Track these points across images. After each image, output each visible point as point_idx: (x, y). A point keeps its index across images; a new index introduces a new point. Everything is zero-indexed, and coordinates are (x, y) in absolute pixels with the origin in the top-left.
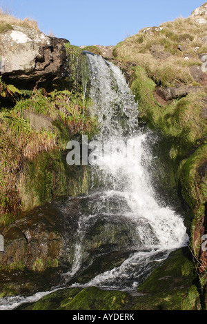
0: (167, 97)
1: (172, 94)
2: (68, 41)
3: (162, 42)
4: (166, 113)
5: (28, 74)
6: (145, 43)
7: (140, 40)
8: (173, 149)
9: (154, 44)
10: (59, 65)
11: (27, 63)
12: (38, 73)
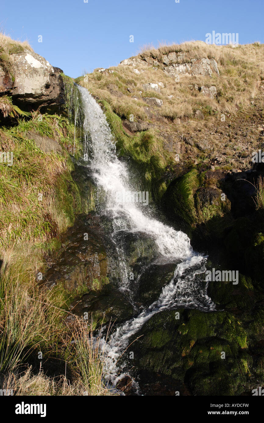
0: (133, 129)
1: (138, 128)
2: (62, 71)
3: (117, 83)
4: (134, 142)
5: (34, 98)
6: (103, 81)
7: (99, 78)
8: (147, 172)
9: (112, 83)
10: (59, 92)
11: (38, 87)
12: (44, 98)
